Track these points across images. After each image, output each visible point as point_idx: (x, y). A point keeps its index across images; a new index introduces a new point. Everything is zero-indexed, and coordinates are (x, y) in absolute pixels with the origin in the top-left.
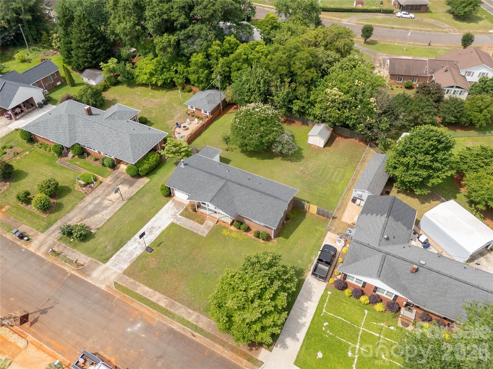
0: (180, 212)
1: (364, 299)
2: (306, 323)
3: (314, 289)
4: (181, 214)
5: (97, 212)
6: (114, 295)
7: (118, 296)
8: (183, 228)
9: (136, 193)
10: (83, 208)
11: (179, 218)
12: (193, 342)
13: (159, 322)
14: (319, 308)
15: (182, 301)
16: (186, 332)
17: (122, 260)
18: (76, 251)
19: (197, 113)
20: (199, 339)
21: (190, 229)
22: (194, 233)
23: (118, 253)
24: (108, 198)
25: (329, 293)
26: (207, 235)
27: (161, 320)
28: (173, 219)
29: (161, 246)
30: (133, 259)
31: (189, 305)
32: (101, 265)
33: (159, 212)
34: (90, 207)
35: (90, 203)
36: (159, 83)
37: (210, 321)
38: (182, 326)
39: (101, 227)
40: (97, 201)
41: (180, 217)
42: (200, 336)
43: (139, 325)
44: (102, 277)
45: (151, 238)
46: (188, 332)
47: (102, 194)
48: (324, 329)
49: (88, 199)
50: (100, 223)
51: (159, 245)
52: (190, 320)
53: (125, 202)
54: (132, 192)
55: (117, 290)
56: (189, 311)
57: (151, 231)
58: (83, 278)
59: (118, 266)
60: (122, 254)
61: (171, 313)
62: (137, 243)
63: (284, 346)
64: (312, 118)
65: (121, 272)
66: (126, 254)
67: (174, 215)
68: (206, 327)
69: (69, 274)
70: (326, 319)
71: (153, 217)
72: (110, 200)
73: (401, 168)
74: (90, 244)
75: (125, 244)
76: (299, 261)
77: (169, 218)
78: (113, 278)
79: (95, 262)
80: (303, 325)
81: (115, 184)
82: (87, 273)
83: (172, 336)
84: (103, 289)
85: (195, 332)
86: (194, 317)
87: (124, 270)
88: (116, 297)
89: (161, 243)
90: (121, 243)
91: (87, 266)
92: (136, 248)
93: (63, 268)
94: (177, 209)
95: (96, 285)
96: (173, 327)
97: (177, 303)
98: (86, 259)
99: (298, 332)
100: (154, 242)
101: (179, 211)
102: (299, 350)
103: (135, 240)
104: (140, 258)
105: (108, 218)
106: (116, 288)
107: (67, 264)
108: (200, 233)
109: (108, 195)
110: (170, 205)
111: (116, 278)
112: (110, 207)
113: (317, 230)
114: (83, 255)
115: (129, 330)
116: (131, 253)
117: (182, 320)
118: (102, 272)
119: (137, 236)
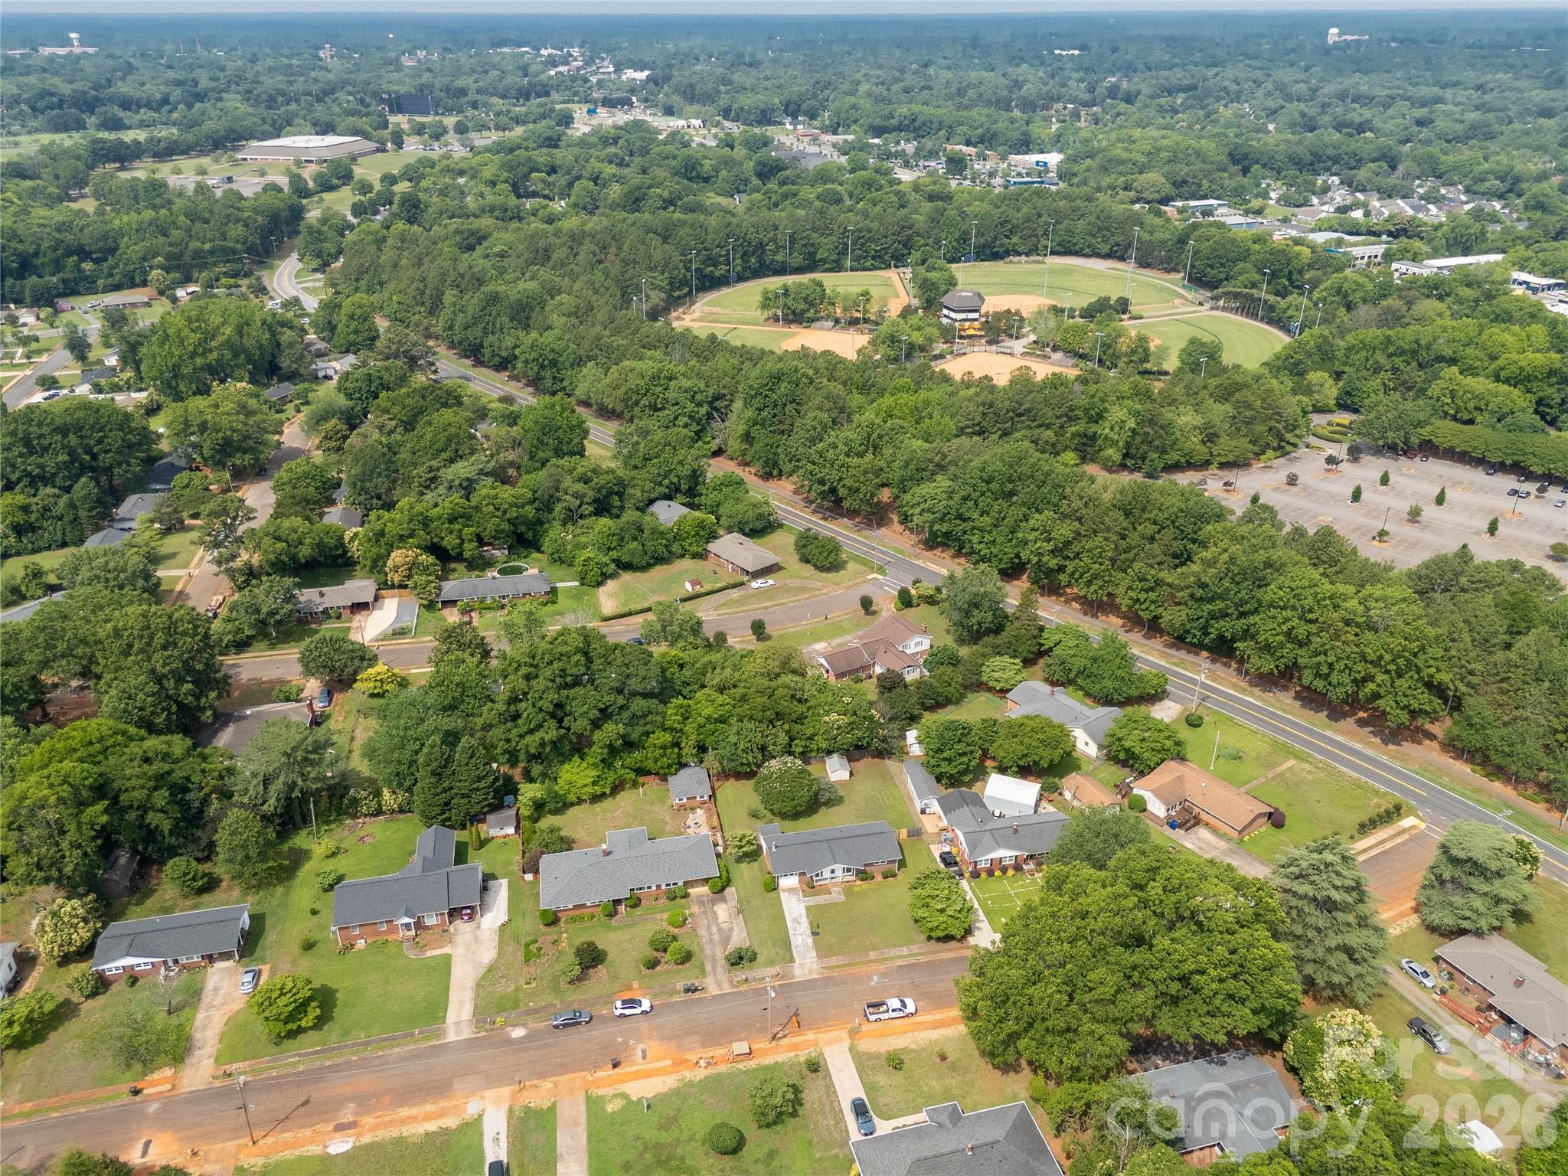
0: (801, 895)
1: (997, 873)
2: (978, 908)
4: (805, 896)
5: (728, 938)
6: (831, 975)
7: (836, 974)
8: (819, 905)
9: (739, 904)
10: (710, 942)
11: (806, 900)
12: (922, 963)
13: (885, 968)
14: (977, 896)
15: (885, 947)
17: (805, 952)
18: (757, 970)
19: (692, 803)
20: (924, 959)
21: (827, 902)
22: (833, 903)
23: (793, 950)
24: (720, 920)
26: (846, 899)
27: (886, 966)
28: (803, 904)
29: (821, 926)
30: (812, 947)
31: (895, 946)
32: (793, 965)
33: (784, 905)
34: (716, 937)
35: (711, 934)
36: (608, 791)
37: (918, 945)
38: (904, 960)
39: (751, 942)
40: (714, 929)
41: (806, 898)
43: (875, 978)
44: (806, 971)
45: (805, 926)
46: (912, 960)
47: (708, 922)
49: (702, 932)
50: (745, 940)
52: (905, 953)
53: (740, 916)
54: (734, 905)
55: (829, 971)
56: (898, 949)
57: (797, 922)
58: (792, 981)
59: (808, 958)
60: (798, 949)
61: (887, 958)
62: (799, 936)
63: (979, 929)
64: (814, 754)
65: (815, 959)
66: (802, 947)
67: (799, 900)
68: (920, 950)
70: (986, 899)
71: (783, 912)
72: (725, 922)
73: (944, 764)
74: (760, 959)
75: (790, 942)
77: (798, 905)
78: (815, 966)
79: (785, 966)
81: (708, 908)
82: (790, 976)
83: (904, 969)
84: (817, 977)
85: (917, 957)
86: (905, 950)
87: (815, 957)
89: (817, 924)
90: (786, 944)
91: (784, 972)
92: (803, 939)
94: (795, 894)
95: (809, 978)
96: (899, 964)
97: (884, 950)
98: (774, 969)
100: (811, 927)
101: (799, 895)
103: (794, 935)
104: (815, 942)
105: (746, 933)
106: (826, 970)
107: (764, 981)
108: (839, 901)
109: (716, 920)
110: (784, 896)
111: (818, 965)
112: (733, 927)
113: (922, 849)
114: (768, 969)
115: (872, 984)
116: (805, 945)
117: (900, 957)
118: (801, 968)
119: (791, 932)
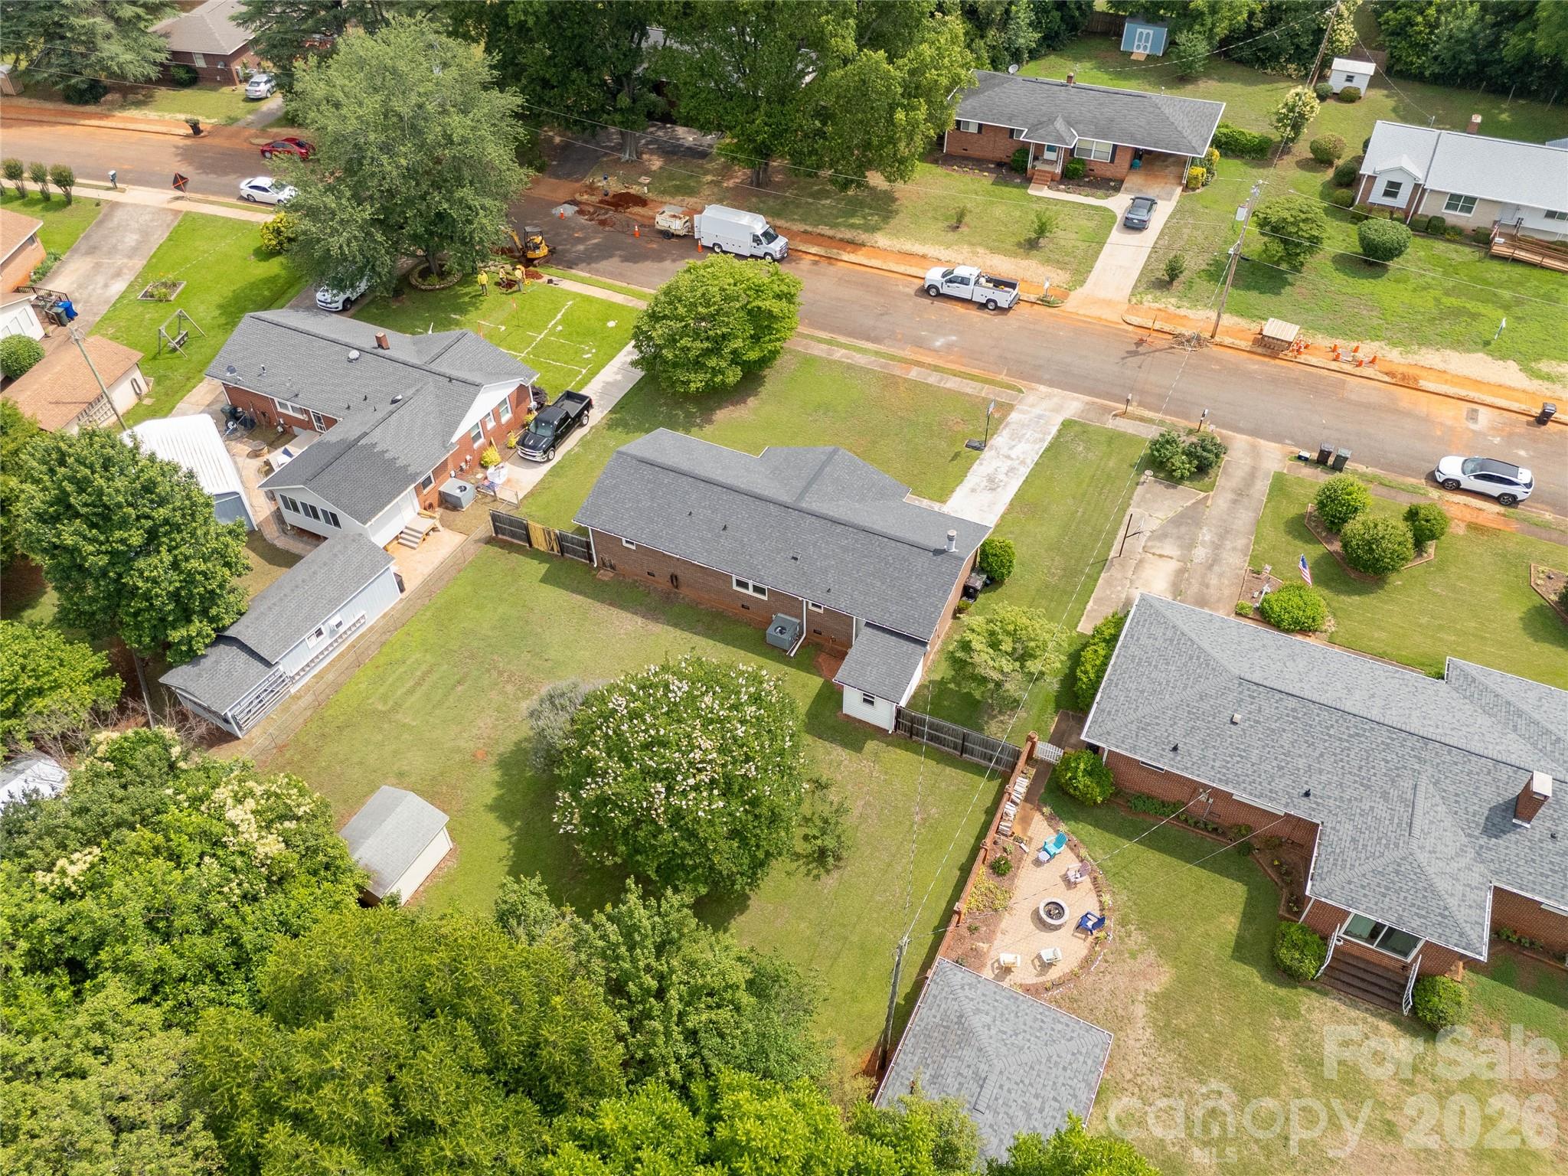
5: (1178, 521)
6: (1013, 379)
7: (1002, 376)
9: (1095, 581)
10: (1227, 532)
12: (831, 331)
15: (868, 371)
16: (847, 339)
17: (1029, 425)
23: (1049, 438)
24: (1173, 566)
28: (946, 509)
29: (952, 454)
30: (1005, 428)
32: (1073, 417)
34: (1206, 535)
35: (1217, 547)
39: (1133, 488)
40: (1200, 554)
43: (938, 344)
44: (1056, 399)
45: (982, 468)
46: (844, 339)
47: (1204, 576)
48: (594, 350)
49: (1234, 560)
50: (1143, 498)
51: (957, 455)
52: (844, 351)
53: (1112, 555)
54: (1109, 583)
55: (1010, 383)
56: (848, 361)
57: (993, 482)
59: (1032, 415)
60: (1038, 436)
61: (884, 358)
62: (1014, 457)
65: (1019, 407)
66: (1028, 436)
68: (813, 343)
69: (1134, 404)
71: (1006, 514)
72: (1161, 556)
75: (1043, 453)
78: (1031, 398)
79: (1091, 421)
82: (1095, 406)
83: (872, 336)
84: (1042, 386)
85: (830, 340)
86: (838, 355)
87: (1017, 410)
88: (1006, 375)
89: (953, 460)
90: (1055, 457)
91: (1103, 415)
92: (1011, 448)
95: (1059, 390)
96: (874, 345)
97: (876, 369)
98: (1117, 426)
100: (972, 459)
104: (992, 431)
105: (1131, 509)
106: (1016, 386)
109: (1180, 572)
111: (1024, 399)
112: (1150, 539)
114: (1130, 431)
115: (954, 338)
116: (1016, 437)
117: (860, 350)
118: (1062, 407)
119: (1024, 472)
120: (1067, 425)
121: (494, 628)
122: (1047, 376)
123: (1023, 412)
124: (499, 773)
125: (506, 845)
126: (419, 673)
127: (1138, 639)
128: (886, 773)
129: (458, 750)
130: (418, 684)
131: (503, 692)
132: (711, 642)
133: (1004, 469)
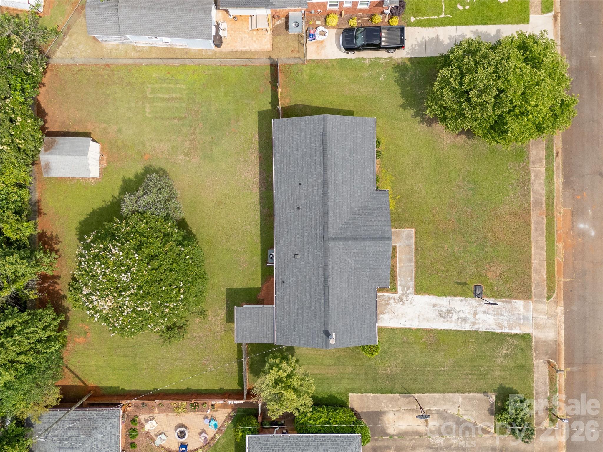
0: (391, 295)
2: (471, 31)
3: (419, 40)
4: (394, 289)
6: (562, 287)
7: (562, 280)
8: (416, 271)
9: (391, 392)
11: (403, 290)
12: (564, 150)
13: (564, 206)
14: (443, 23)
15: (526, 195)
16: (559, 165)
17: (514, 315)
18: (534, 392)
20: (558, 145)
21: (413, 259)
22: (416, 249)
23: (506, 331)
24: (421, 429)
25: (413, 19)
26: (410, 228)
27: (561, 205)
28: (410, 296)
29: (464, 281)
30: (504, 301)
31: (526, 182)
32: (535, 338)
33: (408, 326)
37: (532, 145)
38: (555, 174)
39: (479, 391)
40: (438, 440)
41: (399, 289)
42: (554, 146)
43: (581, 226)
44: (551, 322)
45: (459, 303)
46: (558, 162)
47: (420, 446)
48: (467, 7)
50: (474, 399)
51: (465, 284)
52: (543, 169)
53: (416, 395)
54: (391, 400)
55: (556, 288)
56: (533, 178)
57: (448, 313)
58: (563, 346)
59: (525, 314)
60: (505, 324)
61: (548, 199)
62: (477, 317)
65: (531, 302)
66: (501, 317)
67: (402, 301)
68: (542, 146)
69: (569, 369)
71: (422, 330)
72: (426, 421)
75: (489, 332)
76: (382, 79)
77: (411, 303)
79: (536, 350)
80: (476, 33)
81: (391, 443)
82: (555, 347)
83: (572, 179)
84: (563, 308)
85: (553, 154)
86: (537, 168)
87: (526, 302)
88: (565, 282)
89: (458, 283)
90: (489, 340)
91: (547, 355)
92: (484, 312)
93: (563, 385)
94: (388, 304)
95: (563, 320)
96: (561, 185)
97: (532, 199)
98: (538, 366)
99: (489, 34)
100: (464, 294)
101: (390, 299)
102: (510, 26)
103: (474, 324)
105: (460, 395)
106: (554, 293)
107: (558, 385)
108: (413, 240)
109: (418, 433)
111: (542, 302)
112: (438, 412)
113: (312, 77)
114: (536, 375)
115: (593, 233)
116: (497, 311)
117: (549, 179)
118: (544, 328)
119: (467, 327)
120: (526, 338)
121: (216, 111)
122: (575, 308)
123: (526, 308)
124: (142, 171)
125: (111, 198)
126: (174, 95)
127: (322, 444)
128: (220, 339)
129: (144, 145)
130: (168, 100)
131: (183, 142)
132: (259, 222)
133: (462, 315)
